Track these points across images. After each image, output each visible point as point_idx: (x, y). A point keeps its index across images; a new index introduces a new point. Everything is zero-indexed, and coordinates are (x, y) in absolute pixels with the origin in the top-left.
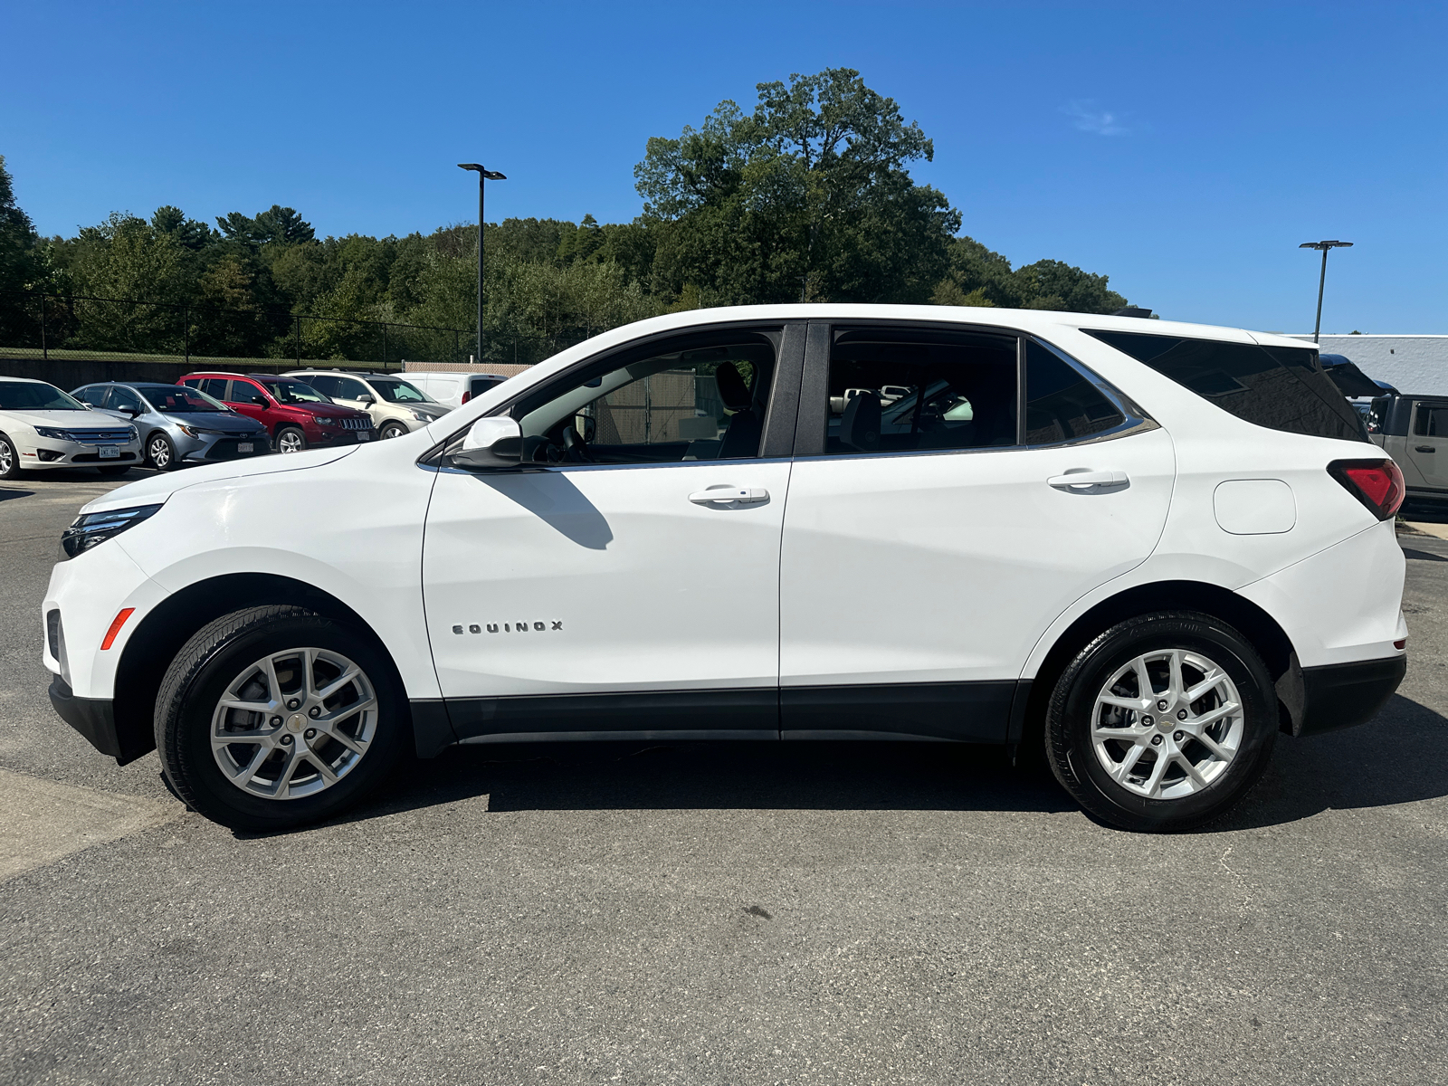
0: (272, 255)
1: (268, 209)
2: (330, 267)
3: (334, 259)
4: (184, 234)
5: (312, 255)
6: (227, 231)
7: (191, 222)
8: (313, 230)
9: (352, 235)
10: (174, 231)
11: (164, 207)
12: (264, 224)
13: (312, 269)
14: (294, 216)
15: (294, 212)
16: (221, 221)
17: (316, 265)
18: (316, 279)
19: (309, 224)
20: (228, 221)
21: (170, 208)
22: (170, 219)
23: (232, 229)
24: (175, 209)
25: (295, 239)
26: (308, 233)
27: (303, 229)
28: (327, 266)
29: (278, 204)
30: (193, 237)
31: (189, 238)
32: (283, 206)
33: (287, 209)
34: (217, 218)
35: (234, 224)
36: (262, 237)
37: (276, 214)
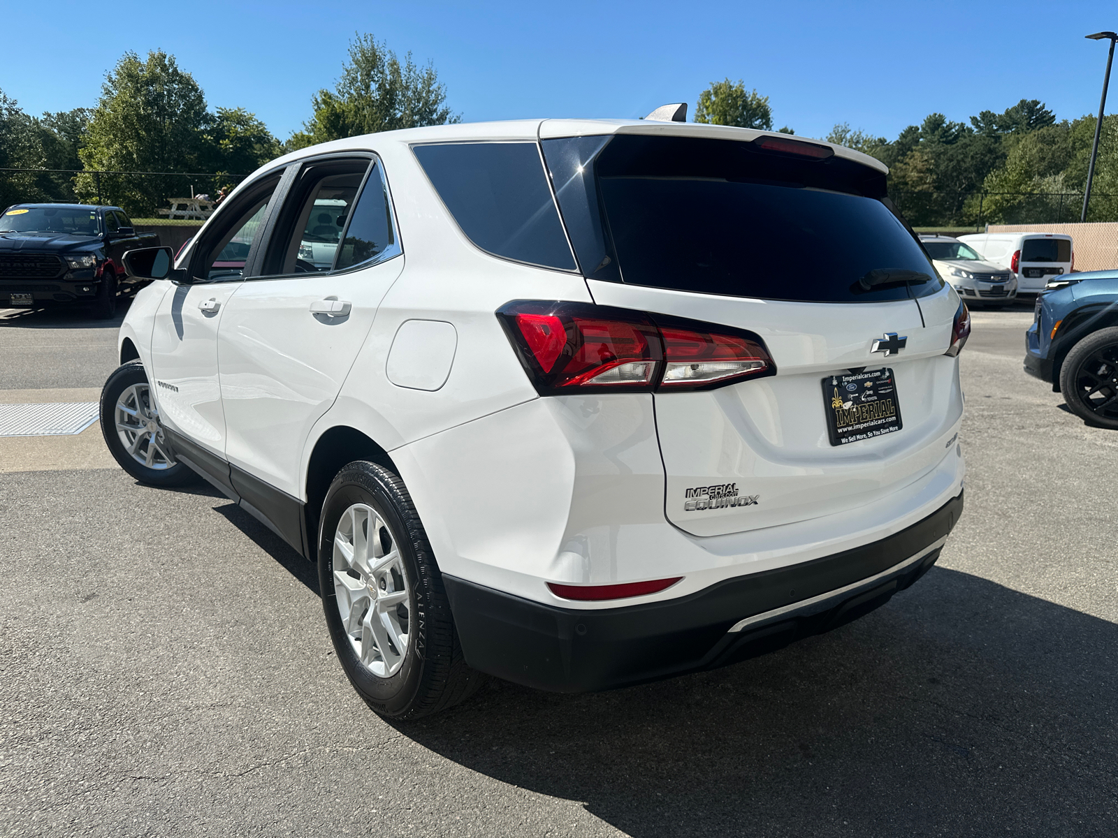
0: (1011, 142)
1: (1016, 103)
2: (1059, 147)
3: (1065, 140)
4: (944, 134)
5: (1045, 138)
6: (978, 126)
7: (951, 123)
8: (1054, 116)
9: (1087, 116)
10: (936, 132)
11: (932, 115)
12: (1010, 117)
13: (1042, 150)
14: (1038, 107)
15: (1039, 103)
16: (974, 120)
17: (1046, 147)
18: (1045, 158)
19: (1051, 111)
20: (979, 119)
21: (936, 114)
22: (935, 123)
23: (982, 125)
24: (940, 115)
25: (1036, 126)
26: (1048, 120)
27: (1045, 117)
28: (1057, 146)
29: (1025, 99)
30: (951, 135)
31: (947, 137)
32: (1029, 100)
33: (1033, 102)
34: (970, 117)
35: (983, 120)
36: (1008, 128)
37: (1022, 107)
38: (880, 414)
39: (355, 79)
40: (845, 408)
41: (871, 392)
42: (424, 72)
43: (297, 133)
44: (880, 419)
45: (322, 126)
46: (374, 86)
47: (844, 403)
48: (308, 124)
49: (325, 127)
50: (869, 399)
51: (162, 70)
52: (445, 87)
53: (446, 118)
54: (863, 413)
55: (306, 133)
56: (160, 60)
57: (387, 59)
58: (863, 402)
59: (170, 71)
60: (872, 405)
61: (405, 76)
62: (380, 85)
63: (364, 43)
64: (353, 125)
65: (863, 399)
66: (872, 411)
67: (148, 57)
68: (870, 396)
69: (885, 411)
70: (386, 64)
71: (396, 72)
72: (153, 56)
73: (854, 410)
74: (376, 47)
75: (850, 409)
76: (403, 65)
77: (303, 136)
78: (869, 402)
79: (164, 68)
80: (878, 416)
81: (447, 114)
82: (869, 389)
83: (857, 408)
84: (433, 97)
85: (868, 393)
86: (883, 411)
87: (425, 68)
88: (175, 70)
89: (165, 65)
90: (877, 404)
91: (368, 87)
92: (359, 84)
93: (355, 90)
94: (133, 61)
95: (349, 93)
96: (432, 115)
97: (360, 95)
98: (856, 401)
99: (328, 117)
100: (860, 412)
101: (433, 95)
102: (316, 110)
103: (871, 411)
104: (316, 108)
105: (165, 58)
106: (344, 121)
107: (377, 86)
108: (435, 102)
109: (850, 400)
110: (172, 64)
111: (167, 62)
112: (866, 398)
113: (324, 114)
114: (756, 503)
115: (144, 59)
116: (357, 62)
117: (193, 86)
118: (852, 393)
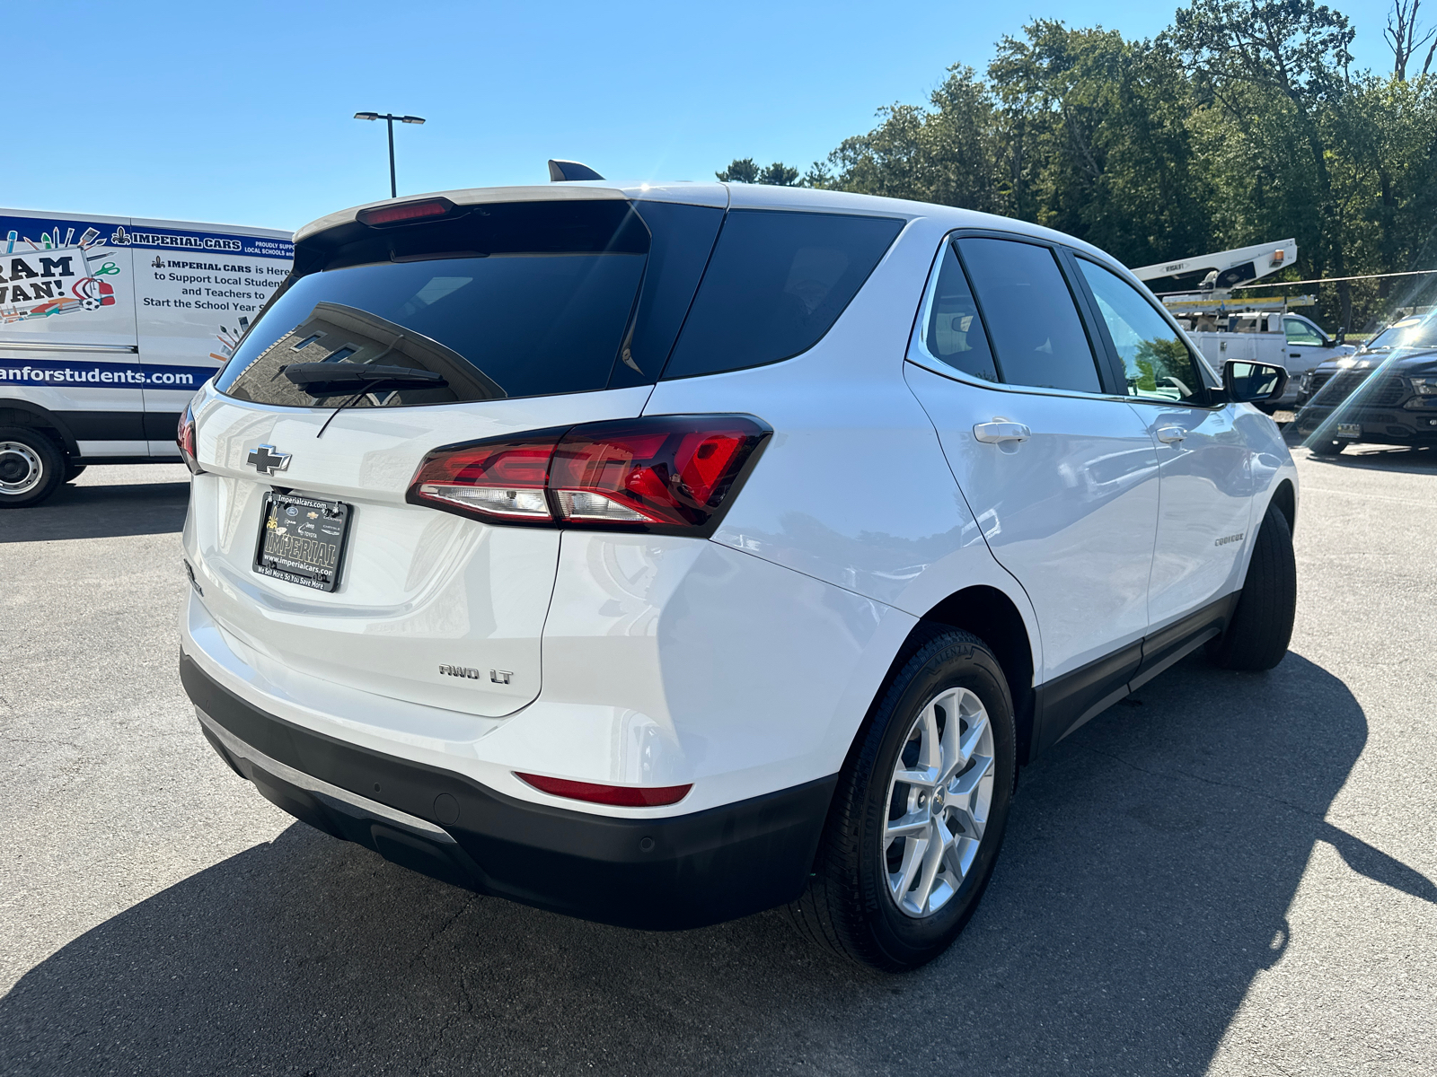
38: (315, 560)
40: (277, 533)
41: (312, 526)
44: (313, 565)
47: (278, 527)
50: (307, 534)
54: (294, 547)
58: (298, 535)
60: (308, 543)
65: (299, 531)
66: (306, 550)
68: (309, 530)
69: (322, 558)
73: (286, 540)
75: (282, 536)
78: (305, 537)
80: (312, 560)
82: (311, 522)
83: (289, 539)
85: (309, 525)
86: (319, 557)
90: (314, 544)
98: (292, 530)
100: (291, 545)
103: (304, 550)
109: (284, 526)
112: (304, 531)
114: (202, 595)
118: (290, 519)
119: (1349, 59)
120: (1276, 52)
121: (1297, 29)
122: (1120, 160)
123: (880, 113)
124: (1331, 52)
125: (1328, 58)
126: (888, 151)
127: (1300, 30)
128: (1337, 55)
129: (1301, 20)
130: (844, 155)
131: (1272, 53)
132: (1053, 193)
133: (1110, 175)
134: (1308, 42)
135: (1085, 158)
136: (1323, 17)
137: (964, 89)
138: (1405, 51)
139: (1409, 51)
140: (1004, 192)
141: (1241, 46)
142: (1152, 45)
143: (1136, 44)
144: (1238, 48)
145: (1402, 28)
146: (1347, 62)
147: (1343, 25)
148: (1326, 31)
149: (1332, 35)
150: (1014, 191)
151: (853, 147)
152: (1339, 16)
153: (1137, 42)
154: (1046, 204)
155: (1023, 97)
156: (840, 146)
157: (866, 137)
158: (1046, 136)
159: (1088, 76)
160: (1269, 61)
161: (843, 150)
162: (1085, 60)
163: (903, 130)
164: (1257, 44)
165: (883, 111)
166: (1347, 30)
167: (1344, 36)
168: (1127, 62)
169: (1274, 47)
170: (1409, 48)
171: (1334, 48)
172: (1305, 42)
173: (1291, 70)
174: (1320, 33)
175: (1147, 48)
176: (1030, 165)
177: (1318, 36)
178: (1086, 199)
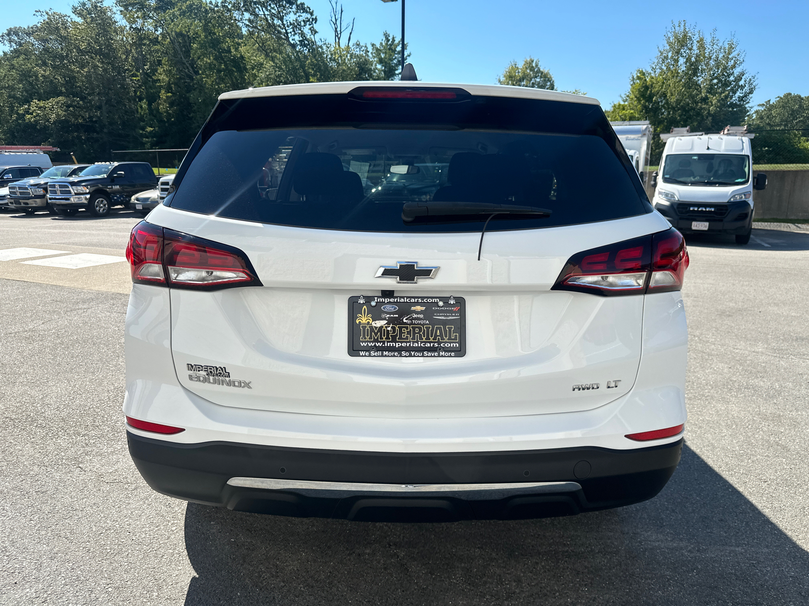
38: (431, 338)
39: (666, 58)
40: (374, 325)
42: (726, 43)
43: (615, 103)
44: (430, 342)
45: (634, 97)
46: (682, 61)
47: (374, 320)
48: (623, 96)
49: (636, 97)
50: (416, 322)
51: (531, 70)
52: (745, 53)
53: (742, 78)
54: (402, 333)
55: (622, 103)
56: (530, 65)
57: (696, 38)
58: (405, 323)
59: (536, 70)
60: (419, 328)
61: (709, 48)
62: (687, 59)
63: (677, 28)
64: (658, 93)
65: (405, 321)
66: (419, 333)
67: (524, 63)
69: (441, 336)
70: (695, 41)
71: (702, 46)
72: (526, 62)
73: (389, 329)
74: (687, 30)
75: (382, 327)
76: (708, 40)
77: (620, 105)
78: (415, 324)
79: (532, 69)
80: (428, 338)
81: (743, 75)
83: (393, 328)
84: (731, 63)
85: (416, 316)
86: (436, 336)
87: (727, 40)
88: (539, 69)
89: (533, 67)
90: (428, 328)
91: (677, 61)
92: (669, 61)
93: (665, 66)
94: (515, 68)
95: (661, 69)
96: (729, 78)
97: (668, 69)
98: (394, 321)
99: (639, 89)
100: (398, 332)
101: (733, 61)
102: (632, 85)
103: (415, 333)
104: (632, 83)
105: (533, 62)
106: (651, 91)
107: (685, 60)
108: (734, 67)
109: (383, 319)
110: (537, 66)
111: (534, 65)
112: (411, 320)
113: (636, 87)
114: (250, 388)
115: (521, 65)
116: (670, 44)
117: (549, 79)
118: (389, 313)
119: (316, 32)
120: (282, 22)
121: (290, 12)
122: (209, 68)
123: (37, 14)
124: (308, 27)
125: (306, 30)
126: (45, 41)
127: (292, 13)
128: (310, 29)
129: (293, 7)
130: (10, 39)
131: (280, 22)
132: (167, 82)
133: (203, 76)
134: (296, 20)
135: (184, 64)
136: (302, 8)
137: (99, 9)
138: (339, 32)
139: (341, 32)
140: (135, 78)
141: (264, 15)
142: (219, 4)
143: (211, 3)
144: (263, 16)
145: (336, 20)
146: (315, 34)
147: (312, 14)
148: (305, 16)
149: (307, 18)
150: (141, 78)
151: (16, 34)
152: (310, 9)
153: (211, 1)
154: (164, 88)
155: (140, 21)
156: (6, 32)
157: (26, 28)
158: (157, 47)
159: (184, 15)
160: (279, 26)
161: (9, 34)
162: (181, 6)
163: (57, 28)
164: (272, 15)
165: (39, 13)
166: (314, 17)
167: (313, 19)
168: (206, 12)
169: (281, 19)
170: (341, 30)
171: (310, 25)
172: (295, 19)
173: (291, 33)
174: (301, 16)
175: (217, 6)
176: (148, 64)
177: (301, 18)
178: (189, 89)
